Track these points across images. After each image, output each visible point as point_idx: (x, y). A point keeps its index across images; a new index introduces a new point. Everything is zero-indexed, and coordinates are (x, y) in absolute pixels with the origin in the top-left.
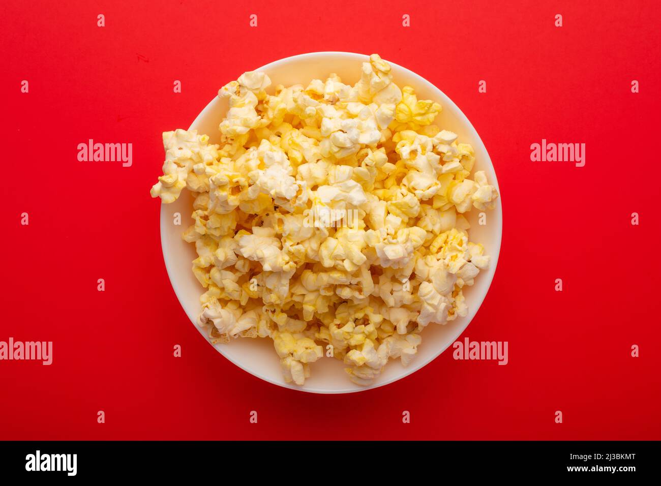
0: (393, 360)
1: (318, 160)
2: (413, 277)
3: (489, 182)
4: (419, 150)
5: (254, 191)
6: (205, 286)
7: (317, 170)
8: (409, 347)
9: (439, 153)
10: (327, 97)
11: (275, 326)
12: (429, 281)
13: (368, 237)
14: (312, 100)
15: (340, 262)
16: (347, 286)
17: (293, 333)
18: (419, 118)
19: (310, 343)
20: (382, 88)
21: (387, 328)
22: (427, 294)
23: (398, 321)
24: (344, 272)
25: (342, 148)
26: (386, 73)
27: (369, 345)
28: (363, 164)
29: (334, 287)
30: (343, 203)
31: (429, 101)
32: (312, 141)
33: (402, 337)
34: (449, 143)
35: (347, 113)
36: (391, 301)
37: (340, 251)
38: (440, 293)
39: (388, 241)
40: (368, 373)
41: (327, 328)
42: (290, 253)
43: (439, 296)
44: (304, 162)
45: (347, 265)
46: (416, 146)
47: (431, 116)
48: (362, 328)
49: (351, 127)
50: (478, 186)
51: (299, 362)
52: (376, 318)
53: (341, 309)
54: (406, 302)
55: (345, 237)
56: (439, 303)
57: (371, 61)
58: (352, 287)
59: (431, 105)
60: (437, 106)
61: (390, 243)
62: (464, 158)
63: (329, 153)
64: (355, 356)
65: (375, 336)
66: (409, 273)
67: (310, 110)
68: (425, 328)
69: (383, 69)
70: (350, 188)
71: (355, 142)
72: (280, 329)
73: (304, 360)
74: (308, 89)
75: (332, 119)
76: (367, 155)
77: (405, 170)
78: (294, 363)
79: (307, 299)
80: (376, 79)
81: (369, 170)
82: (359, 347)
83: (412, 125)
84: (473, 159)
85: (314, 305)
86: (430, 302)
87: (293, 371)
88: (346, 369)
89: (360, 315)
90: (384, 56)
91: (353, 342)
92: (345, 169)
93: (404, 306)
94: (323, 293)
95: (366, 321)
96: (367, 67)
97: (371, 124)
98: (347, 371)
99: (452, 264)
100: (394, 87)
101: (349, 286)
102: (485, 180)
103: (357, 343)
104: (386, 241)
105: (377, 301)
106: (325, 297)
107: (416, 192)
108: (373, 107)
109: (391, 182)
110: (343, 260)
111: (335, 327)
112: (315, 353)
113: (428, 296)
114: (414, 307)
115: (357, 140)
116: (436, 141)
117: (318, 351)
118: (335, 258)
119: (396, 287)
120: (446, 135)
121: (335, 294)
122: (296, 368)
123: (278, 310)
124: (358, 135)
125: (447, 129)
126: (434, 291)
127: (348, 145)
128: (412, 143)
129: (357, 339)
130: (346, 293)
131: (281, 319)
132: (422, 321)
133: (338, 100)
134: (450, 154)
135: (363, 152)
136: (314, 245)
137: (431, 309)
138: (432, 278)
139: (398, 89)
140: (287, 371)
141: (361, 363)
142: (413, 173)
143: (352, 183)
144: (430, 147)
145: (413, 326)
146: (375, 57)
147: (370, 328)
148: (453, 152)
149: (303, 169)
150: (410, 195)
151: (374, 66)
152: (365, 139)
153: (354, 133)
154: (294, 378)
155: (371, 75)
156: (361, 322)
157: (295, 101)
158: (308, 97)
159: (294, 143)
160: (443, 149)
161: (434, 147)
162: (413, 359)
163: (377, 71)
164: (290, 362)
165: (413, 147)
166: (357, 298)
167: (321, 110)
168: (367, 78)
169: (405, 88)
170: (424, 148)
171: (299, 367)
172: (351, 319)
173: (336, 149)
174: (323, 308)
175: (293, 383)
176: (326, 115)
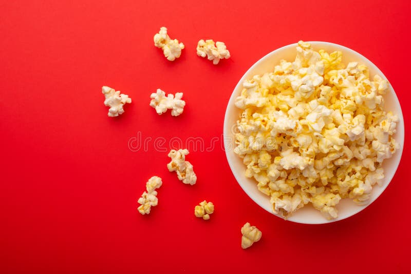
0: (375, 185)
1: (297, 105)
2: (366, 140)
3: (383, 79)
4: (343, 78)
5: (274, 132)
6: (269, 195)
7: (300, 109)
8: (379, 175)
9: (352, 75)
10: (286, 72)
11: (310, 195)
12: (375, 139)
13: (340, 130)
14: (281, 76)
15: (332, 148)
16: (339, 158)
17: (321, 194)
18: (334, 63)
19: (332, 195)
20: (310, 56)
21: (365, 171)
22: (377, 147)
23: (368, 166)
24: (335, 152)
25: (307, 92)
26: (309, 48)
27: (361, 183)
28: (321, 96)
29: (333, 162)
30: (321, 118)
31: (335, 52)
32: (289, 96)
33: (374, 172)
34: (355, 68)
35: (300, 75)
36: (361, 157)
37: (329, 143)
38: (383, 144)
39: (352, 127)
40: (366, 197)
41: (336, 184)
42: (308, 155)
43: (384, 145)
44: (290, 108)
45: (336, 148)
46: (340, 76)
47: (340, 59)
48: (353, 176)
49: (307, 81)
50: (378, 83)
51: (331, 206)
52: (358, 169)
53: (338, 172)
54: (368, 154)
55: (329, 134)
56: (385, 149)
57: (299, 45)
58: (342, 157)
59: (337, 53)
60: (340, 53)
61: (353, 127)
62: (364, 72)
63: (302, 97)
64: (357, 191)
65: (361, 178)
66: (364, 139)
67: (283, 81)
68: (383, 163)
69: (307, 46)
70: (321, 109)
71: (312, 87)
72: (314, 196)
73: (334, 204)
74: (275, 72)
75: (295, 81)
76: (321, 91)
77: (339, 91)
78: (329, 208)
79: (321, 174)
80: (306, 53)
81: (325, 97)
82: (357, 186)
83: (332, 67)
84: (368, 70)
85: (326, 176)
86: (380, 150)
87: (330, 212)
88: (354, 201)
89: (350, 170)
90: (305, 40)
91: (353, 185)
92: (314, 102)
93: (368, 157)
94: (329, 167)
95: (354, 172)
96: (299, 49)
97: (315, 75)
98: (355, 201)
99: (384, 127)
100: (315, 53)
101: (340, 157)
102: (381, 79)
103: (355, 185)
104: (350, 127)
105: (355, 160)
106: (330, 169)
107: (351, 98)
108: (312, 66)
109: (334, 99)
110: (332, 147)
111: (341, 182)
112: (337, 199)
113: (379, 147)
114: (373, 155)
115: (313, 85)
116: (349, 70)
117: (338, 197)
118: (328, 147)
119: (361, 149)
120: (352, 65)
121: (335, 165)
122: (331, 211)
123: (310, 186)
124: (312, 82)
125: (351, 62)
126: (380, 144)
127: (310, 89)
128: (337, 76)
129: (354, 183)
130: (340, 162)
131: (313, 190)
132: (379, 160)
133: (293, 71)
134: (358, 73)
135: (318, 90)
136: (315, 145)
137: (382, 154)
138: (377, 138)
139: (317, 53)
140: (327, 214)
141: (362, 193)
142: (344, 90)
143: (320, 107)
144: (347, 74)
145: (377, 164)
146: (301, 42)
147: (358, 174)
148: (359, 71)
149: (291, 112)
150: (349, 101)
151: (302, 47)
152: (316, 83)
153: (310, 83)
154: (332, 215)
155: (303, 52)
156: (352, 173)
157: (273, 80)
158: (278, 76)
159: (281, 101)
160: (354, 72)
161: (349, 73)
162: (383, 180)
163: (305, 49)
164: (326, 209)
165: (339, 78)
166: (346, 162)
167: (288, 79)
168: (301, 54)
169: (320, 51)
170: (344, 75)
171: (332, 209)
172: (346, 174)
173: (304, 95)
174: (331, 175)
175: (333, 218)
176: (291, 80)
